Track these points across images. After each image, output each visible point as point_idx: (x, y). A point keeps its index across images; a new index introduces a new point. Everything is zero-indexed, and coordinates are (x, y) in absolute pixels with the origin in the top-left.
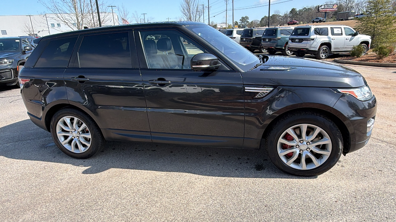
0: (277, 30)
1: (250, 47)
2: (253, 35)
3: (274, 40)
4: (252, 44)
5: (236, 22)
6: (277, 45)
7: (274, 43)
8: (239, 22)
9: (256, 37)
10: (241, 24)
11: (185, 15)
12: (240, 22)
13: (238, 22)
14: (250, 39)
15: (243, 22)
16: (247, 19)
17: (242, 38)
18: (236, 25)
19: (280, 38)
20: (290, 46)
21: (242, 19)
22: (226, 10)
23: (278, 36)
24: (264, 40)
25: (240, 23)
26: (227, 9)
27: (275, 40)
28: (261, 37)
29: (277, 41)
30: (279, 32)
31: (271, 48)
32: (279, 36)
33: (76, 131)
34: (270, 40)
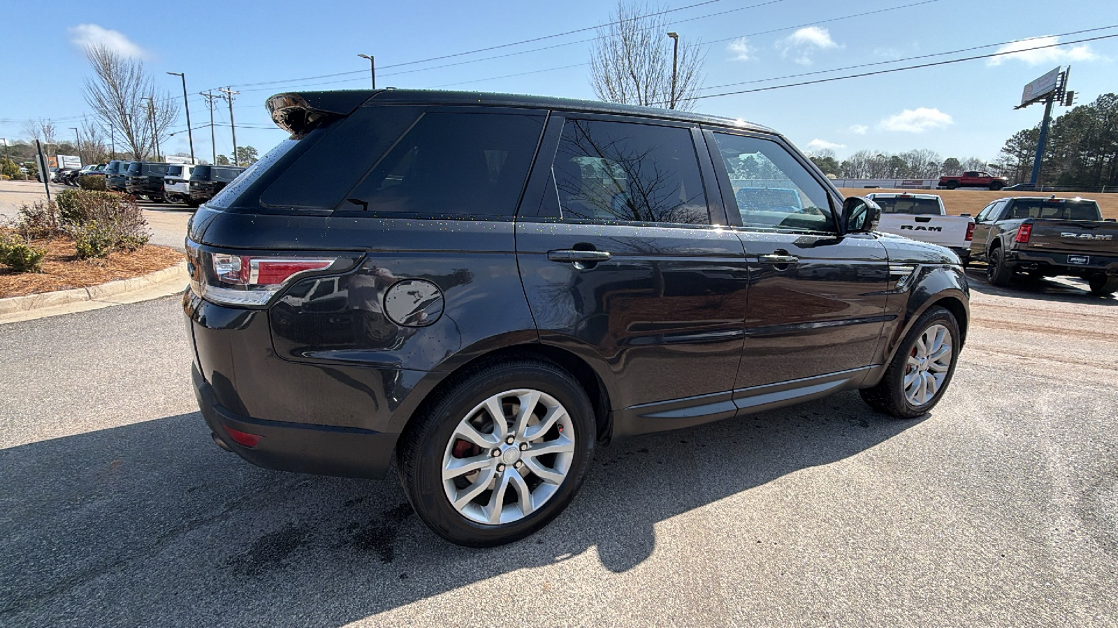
15: (240, 158)
16: (253, 153)
17: (195, 182)
21: (237, 152)
22: (212, 125)
33: (500, 448)
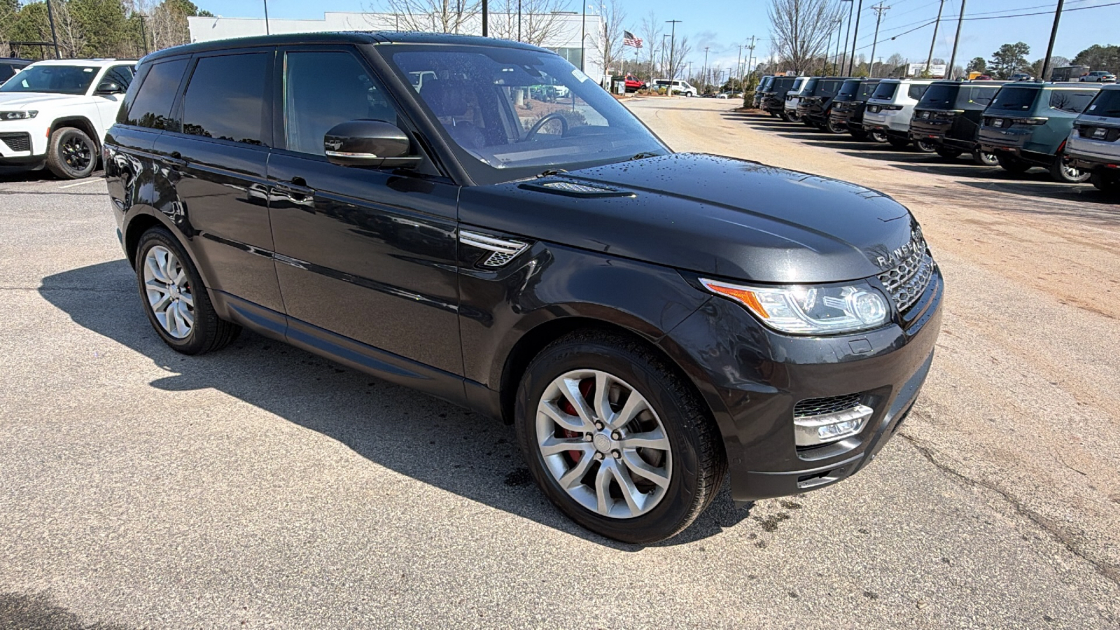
0: (1041, 90)
1: (941, 141)
2: (958, 104)
3: (1022, 126)
4: (948, 133)
5: (978, 58)
6: (1028, 144)
7: (1021, 133)
8: (989, 62)
9: (966, 111)
10: (994, 69)
11: (778, 30)
12: (993, 63)
13: (986, 62)
14: (943, 115)
15: (1004, 60)
16: (1023, 52)
17: (921, 111)
18: (978, 70)
19: (1047, 119)
20: (1072, 151)
21: (1000, 52)
22: (938, 20)
23: (1038, 113)
24: (989, 121)
25: (994, 66)
26: (939, 16)
27: (1025, 123)
28: (981, 111)
29: (1031, 129)
30: (1044, 100)
31: (1005, 149)
32: (1044, 113)
34: (1007, 123)
